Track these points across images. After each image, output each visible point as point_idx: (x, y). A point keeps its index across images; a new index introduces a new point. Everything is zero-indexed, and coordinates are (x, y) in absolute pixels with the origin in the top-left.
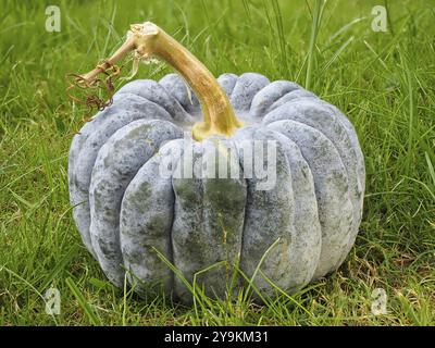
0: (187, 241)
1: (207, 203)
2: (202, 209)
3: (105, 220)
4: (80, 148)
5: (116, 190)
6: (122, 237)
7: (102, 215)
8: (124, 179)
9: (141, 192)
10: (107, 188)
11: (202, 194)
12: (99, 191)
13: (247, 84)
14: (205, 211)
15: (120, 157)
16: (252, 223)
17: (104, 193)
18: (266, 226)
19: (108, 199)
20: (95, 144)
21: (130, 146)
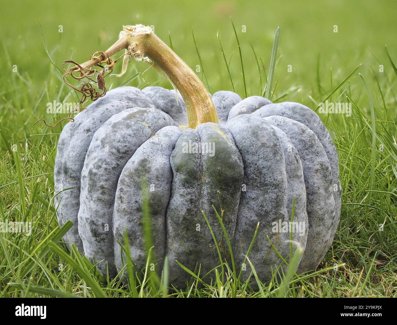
0: (185, 218)
1: (206, 179)
2: (200, 185)
3: (99, 200)
4: (72, 135)
5: (114, 168)
6: (116, 216)
7: (97, 195)
8: (122, 158)
9: (140, 168)
10: (104, 166)
11: (201, 171)
12: (94, 171)
13: (223, 98)
14: (204, 187)
15: (118, 136)
16: (247, 203)
17: (101, 172)
18: (262, 206)
19: (104, 178)
20: (88, 130)
21: (128, 126)
